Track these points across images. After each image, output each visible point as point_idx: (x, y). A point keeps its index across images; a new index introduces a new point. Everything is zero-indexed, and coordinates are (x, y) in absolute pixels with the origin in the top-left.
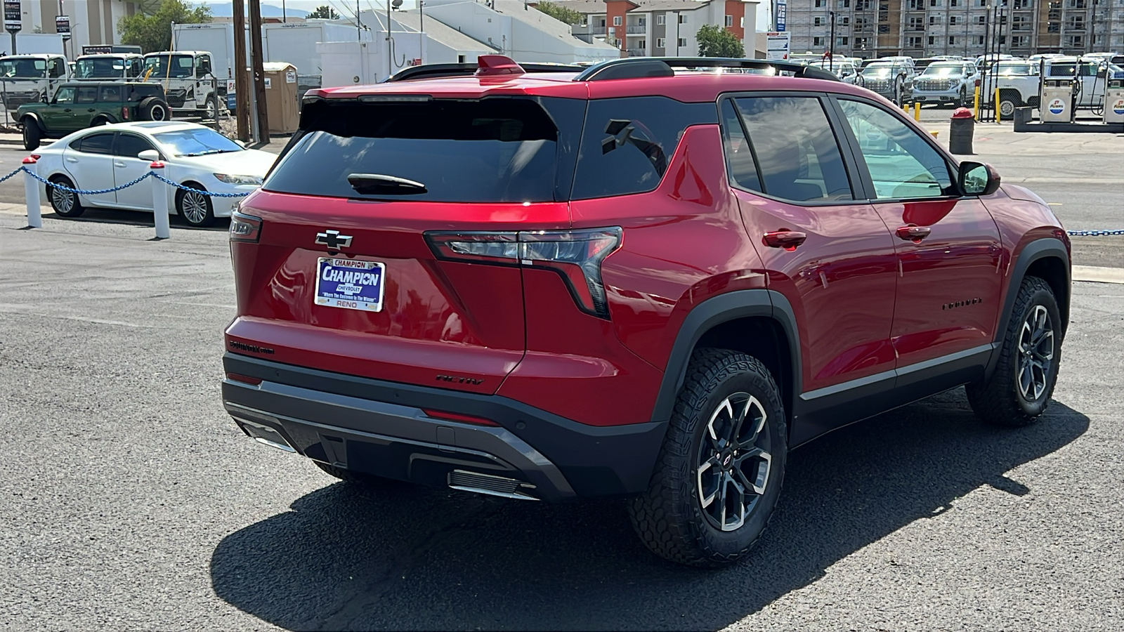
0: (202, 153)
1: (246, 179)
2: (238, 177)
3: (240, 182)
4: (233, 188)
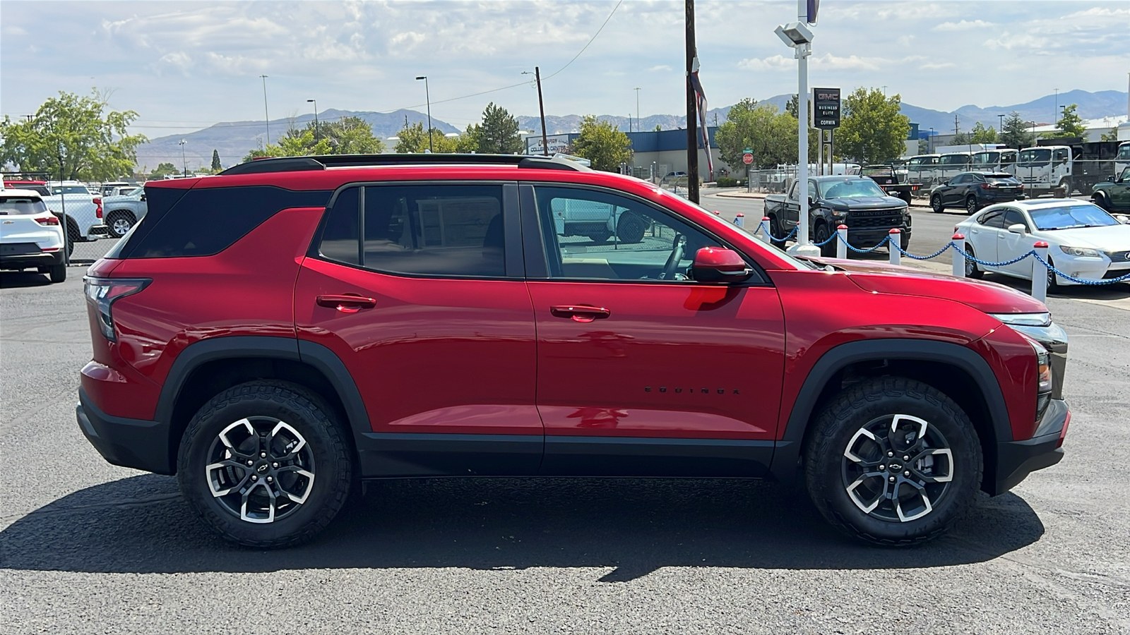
0: (1067, 227)
1: (1090, 252)
2: (1081, 250)
3: (1083, 254)
4: (1073, 259)
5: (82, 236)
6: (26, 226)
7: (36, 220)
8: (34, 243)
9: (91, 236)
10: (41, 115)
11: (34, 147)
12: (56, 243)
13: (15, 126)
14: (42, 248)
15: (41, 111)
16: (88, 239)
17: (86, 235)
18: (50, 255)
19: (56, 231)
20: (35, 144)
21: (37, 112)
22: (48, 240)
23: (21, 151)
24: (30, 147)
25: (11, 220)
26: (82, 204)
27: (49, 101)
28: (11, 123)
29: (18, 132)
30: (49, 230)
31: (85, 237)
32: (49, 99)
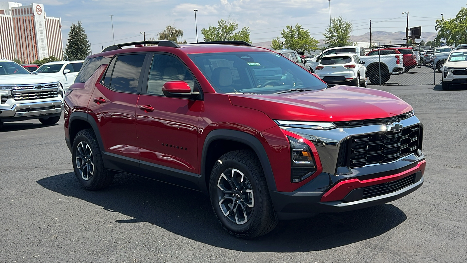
5: (390, 72)
6: (341, 69)
7: (344, 66)
8: (343, 76)
9: (394, 72)
10: (459, 16)
11: (453, 31)
12: (353, 76)
13: (445, 21)
14: (346, 78)
15: (459, 14)
16: (392, 74)
17: (391, 72)
18: (349, 81)
19: (353, 71)
20: (453, 29)
21: (457, 14)
22: (349, 74)
23: (448, 33)
24: (451, 31)
25: (335, 66)
26: (391, 58)
27: (462, 9)
28: (444, 21)
29: (446, 25)
30: (350, 71)
31: (391, 73)
32: (462, 8)
